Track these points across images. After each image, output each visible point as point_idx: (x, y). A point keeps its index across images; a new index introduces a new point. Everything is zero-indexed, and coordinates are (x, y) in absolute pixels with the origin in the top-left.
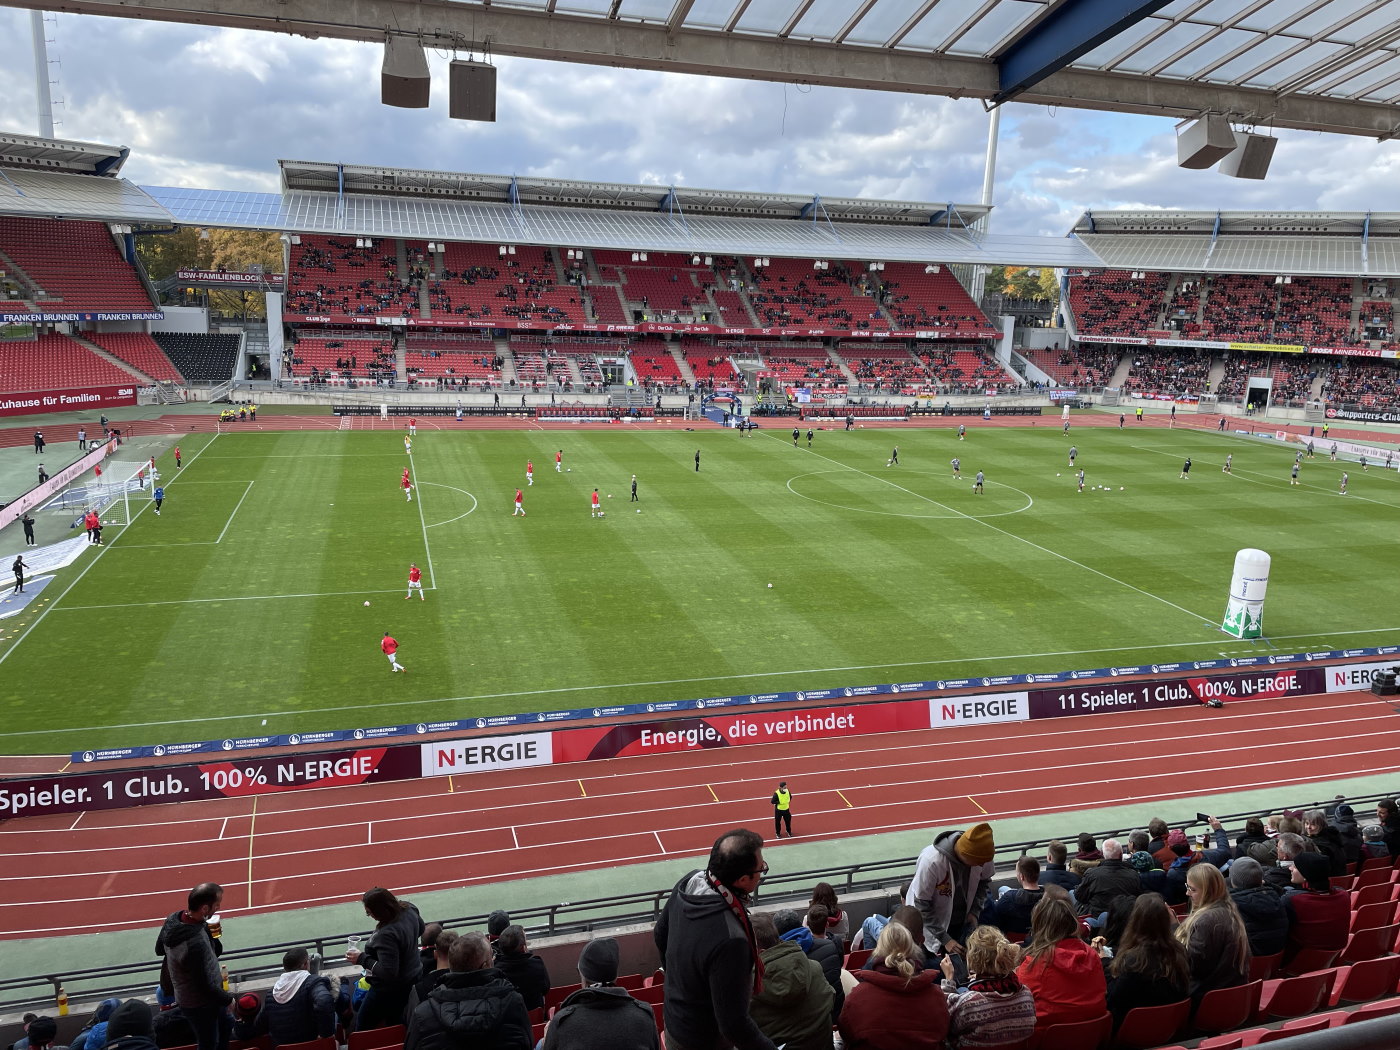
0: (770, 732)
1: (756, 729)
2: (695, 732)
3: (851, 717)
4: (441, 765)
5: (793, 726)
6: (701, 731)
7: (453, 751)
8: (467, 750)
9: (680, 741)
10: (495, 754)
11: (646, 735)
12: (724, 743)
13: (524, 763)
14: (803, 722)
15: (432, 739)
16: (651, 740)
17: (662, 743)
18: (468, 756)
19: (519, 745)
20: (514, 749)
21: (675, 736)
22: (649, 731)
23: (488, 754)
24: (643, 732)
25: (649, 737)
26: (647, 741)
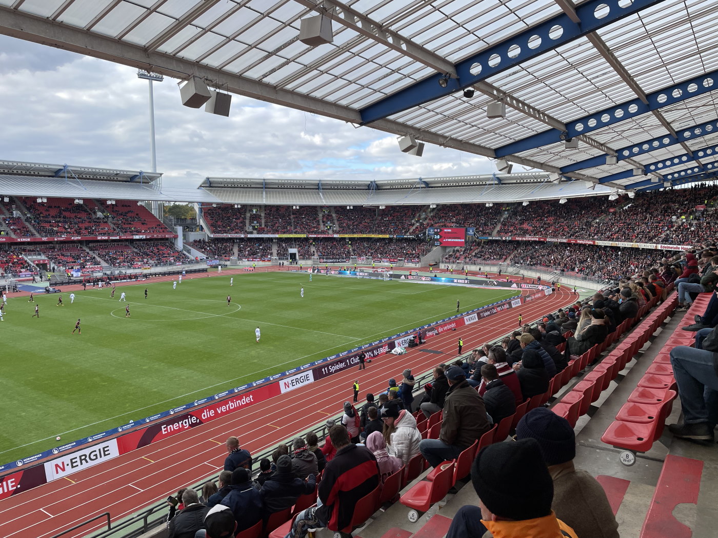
0: (220, 412)
1: (213, 412)
2: (187, 420)
3: (251, 397)
4: (57, 473)
5: (229, 407)
6: (190, 419)
7: (63, 463)
8: (71, 460)
9: (181, 427)
10: (88, 459)
11: (164, 428)
12: (201, 422)
13: (104, 459)
14: (232, 404)
15: (49, 459)
16: (167, 430)
17: (172, 430)
18: (72, 463)
19: (100, 450)
20: (98, 453)
21: (178, 425)
22: (165, 426)
23: (83, 459)
24: (163, 427)
25: (165, 429)
26: (165, 431)
